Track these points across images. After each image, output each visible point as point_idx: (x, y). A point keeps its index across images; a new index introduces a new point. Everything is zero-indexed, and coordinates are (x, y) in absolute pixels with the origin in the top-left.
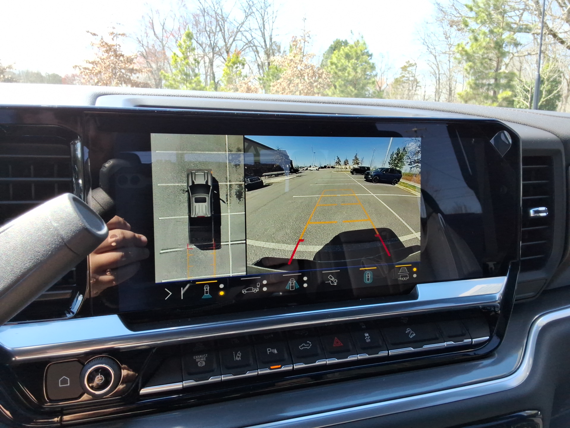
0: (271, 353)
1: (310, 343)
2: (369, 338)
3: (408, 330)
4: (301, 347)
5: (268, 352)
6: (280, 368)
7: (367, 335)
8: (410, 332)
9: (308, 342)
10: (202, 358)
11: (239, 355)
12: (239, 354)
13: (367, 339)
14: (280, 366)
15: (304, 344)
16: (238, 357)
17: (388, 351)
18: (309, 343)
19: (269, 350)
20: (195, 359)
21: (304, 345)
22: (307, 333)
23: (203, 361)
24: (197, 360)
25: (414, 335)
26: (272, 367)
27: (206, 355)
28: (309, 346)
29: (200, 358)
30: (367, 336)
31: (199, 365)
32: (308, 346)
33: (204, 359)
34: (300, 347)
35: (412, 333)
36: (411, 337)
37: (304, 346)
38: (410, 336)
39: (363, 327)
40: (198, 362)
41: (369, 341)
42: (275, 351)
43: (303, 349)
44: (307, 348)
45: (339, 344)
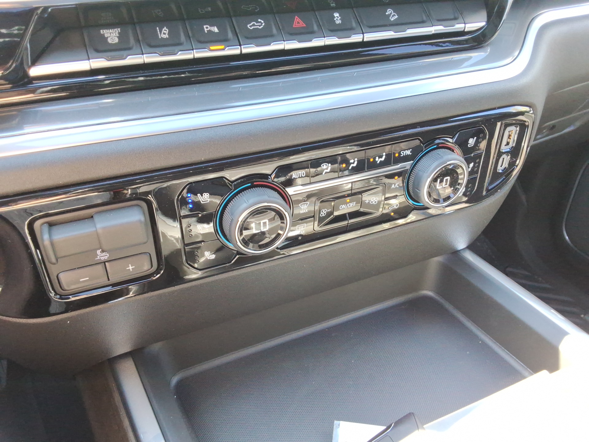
0: (209, 31)
1: (262, 22)
2: (340, 19)
3: (389, 11)
4: (251, 26)
5: (206, 30)
6: (223, 49)
7: (336, 15)
8: (391, 13)
9: (259, 20)
10: (113, 33)
11: (165, 32)
12: (165, 30)
13: (337, 20)
14: (223, 47)
15: (255, 23)
16: (164, 34)
17: (363, 33)
18: (260, 22)
19: (207, 28)
20: (104, 34)
21: (254, 24)
22: (258, 9)
23: (115, 36)
24: (106, 36)
25: (396, 17)
26: (212, 48)
27: (118, 30)
28: (261, 25)
29: (111, 33)
30: (337, 17)
31: (110, 41)
32: (260, 26)
33: (116, 34)
34: (250, 26)
35: (394, 15)
36: (392, 20)
37: (254, 25)
38: (391, 18)
39: (332, 5)
40: (108, 37)
41: (339, 23)
42: (215, 30)
43: (253, 28)
44: (258, 28)
45: (301, 24)
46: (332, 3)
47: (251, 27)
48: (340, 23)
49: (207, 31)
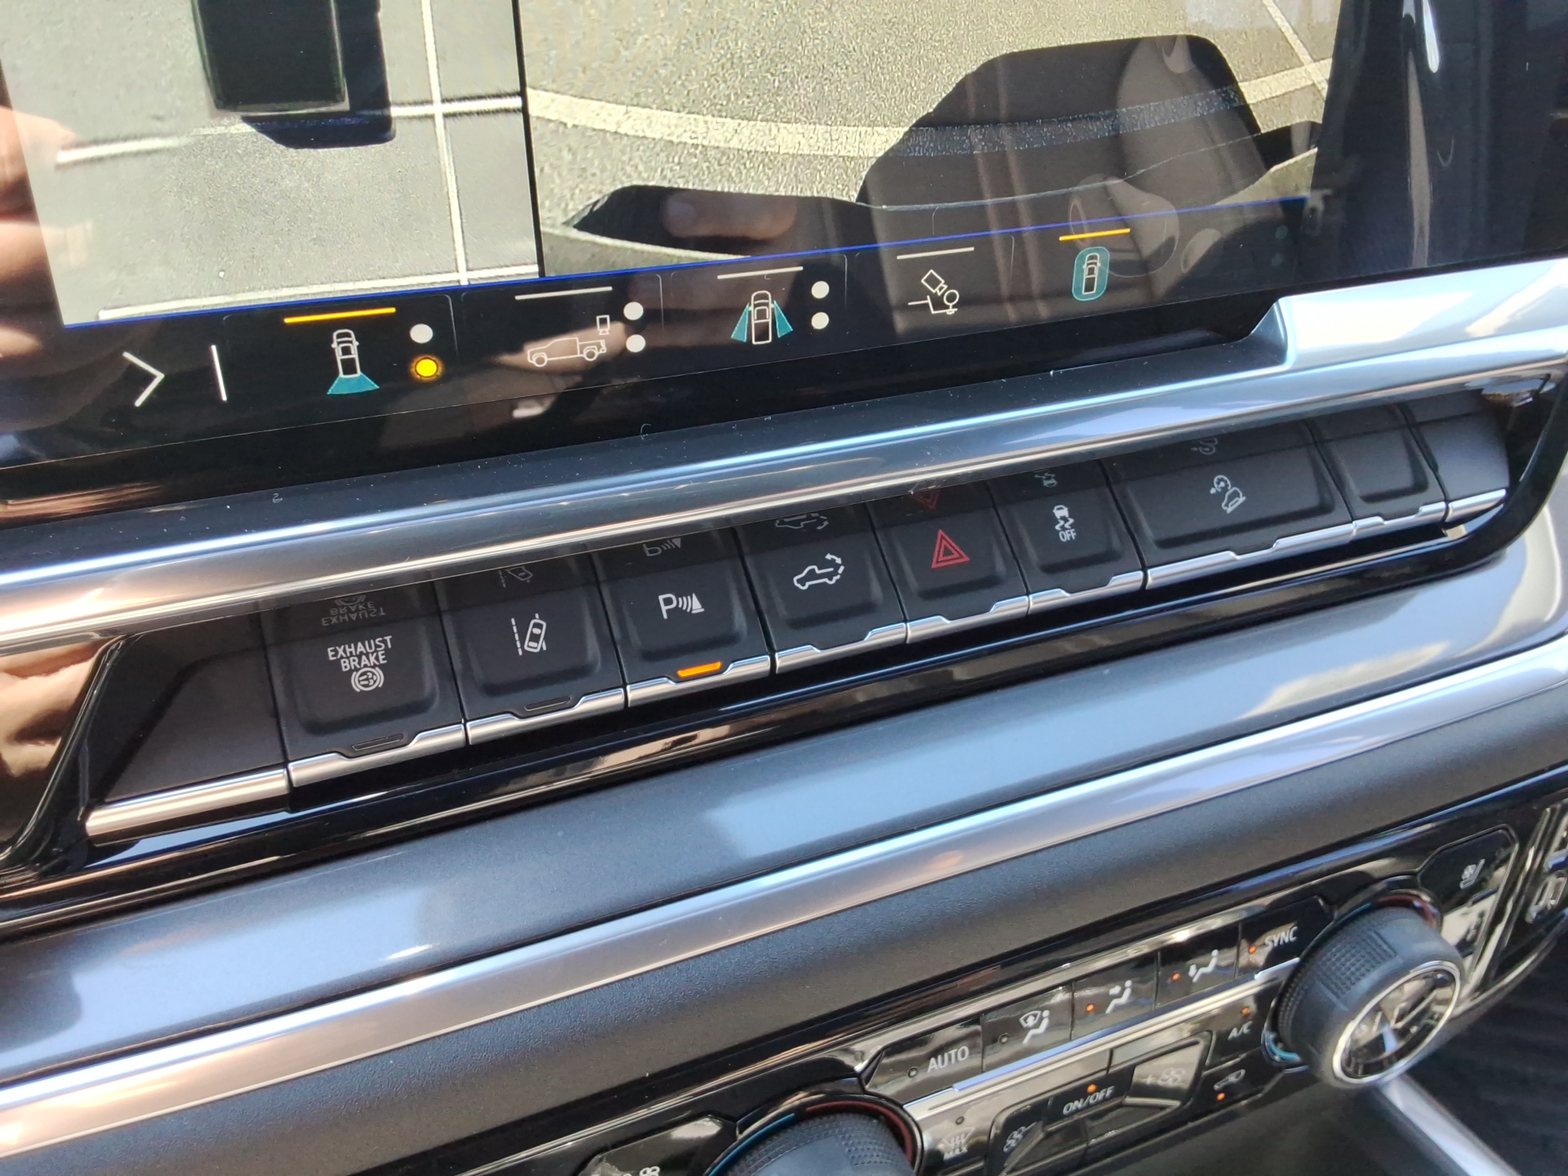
0: (676, 612)
1: (839, 561)
2: (1072, 526)
3: (1218, 483)
4: (802, 581)
5: (664, 608)
6: (720, 671)
7: (1061, 512)
8: (1225, 489)
9: (829, 557)
10: (367, 655)
11: (537, 631)
12: (538, 626)
13: (1063, 528)
14: (718, 665)
15: (815, 567)
16: (535, 638)
17: (1144, 569)
18: (832, 563)
19: (668, 602)
20: (338, 662)
21: (814, 570)
22: (826, 523)
23: (374, 666)
24: (345, 666)
25: (1242, 499)
26: (682, 671)
27: (384, 642)
28: (835, 573)
29: (359, 657)
30: (1064, 518)
31: (357, 684)
32: (830, 576)
33: (377, 658)
34: (798, 581)
35: (1235, 495)
36: (1229, 510)
37: (812, 575)
38: (1227, 505)
39: (1046, 483)
40: (350, 672)
41: (1071, 537)
42: (695, 605)
43: (810, 586)
44: (825, 583)
45: (956, 555)
46: (1049, 478)
47: (803, 585)
48: (1074, 538)
49: (668, 611)
